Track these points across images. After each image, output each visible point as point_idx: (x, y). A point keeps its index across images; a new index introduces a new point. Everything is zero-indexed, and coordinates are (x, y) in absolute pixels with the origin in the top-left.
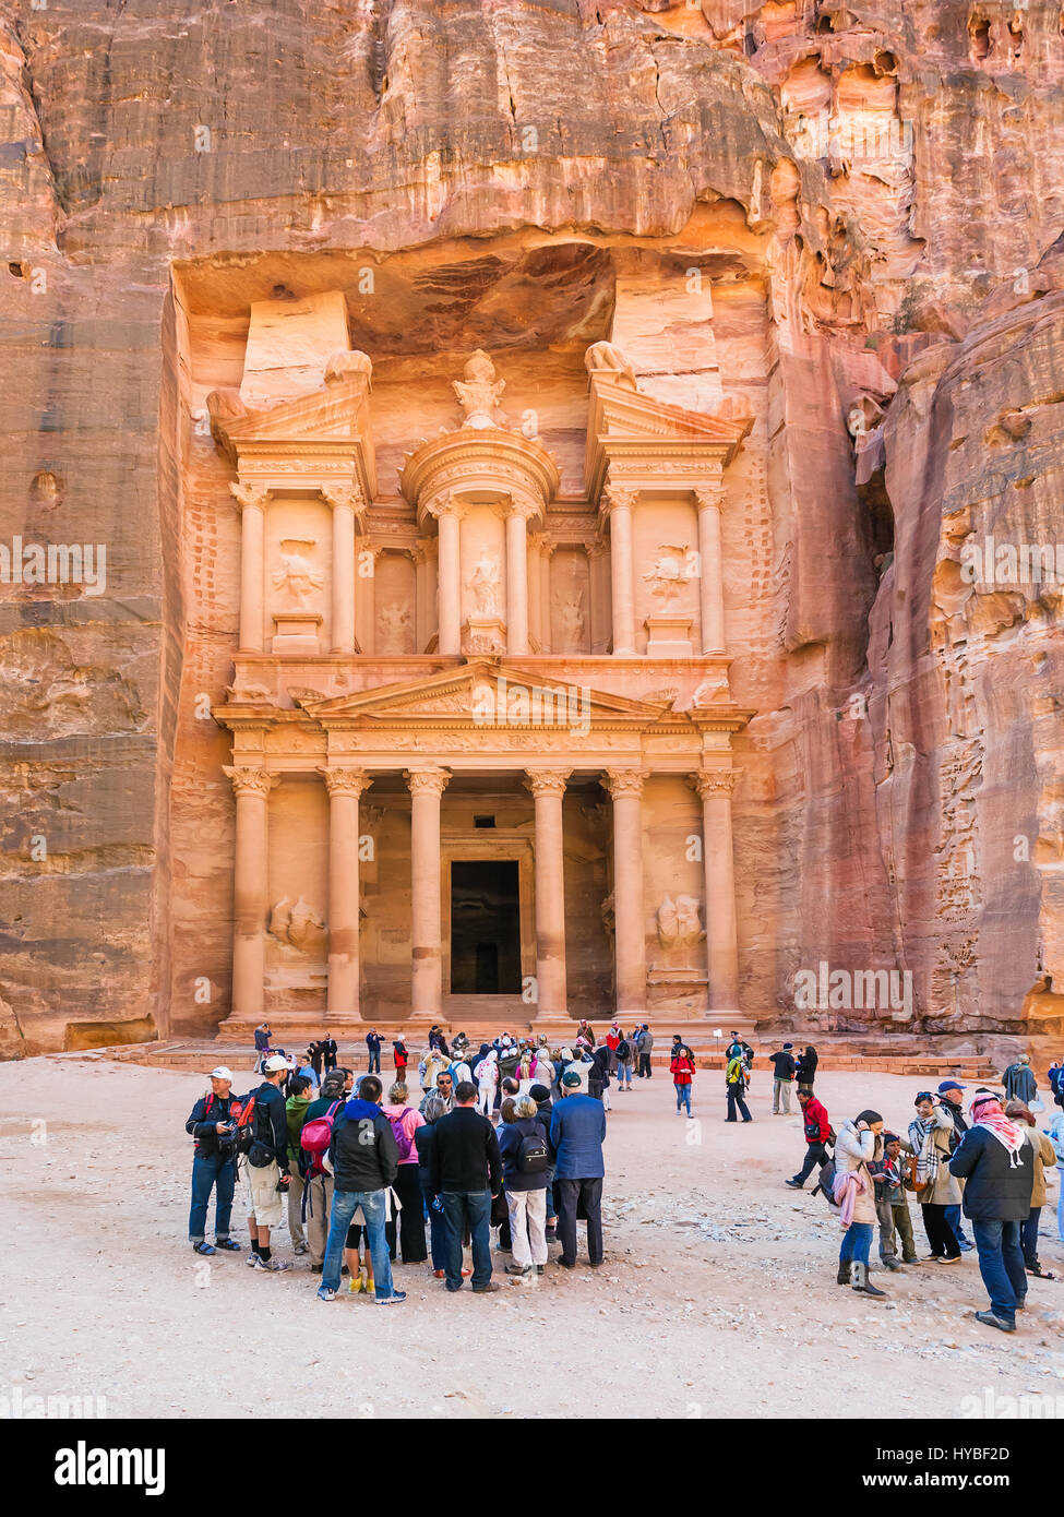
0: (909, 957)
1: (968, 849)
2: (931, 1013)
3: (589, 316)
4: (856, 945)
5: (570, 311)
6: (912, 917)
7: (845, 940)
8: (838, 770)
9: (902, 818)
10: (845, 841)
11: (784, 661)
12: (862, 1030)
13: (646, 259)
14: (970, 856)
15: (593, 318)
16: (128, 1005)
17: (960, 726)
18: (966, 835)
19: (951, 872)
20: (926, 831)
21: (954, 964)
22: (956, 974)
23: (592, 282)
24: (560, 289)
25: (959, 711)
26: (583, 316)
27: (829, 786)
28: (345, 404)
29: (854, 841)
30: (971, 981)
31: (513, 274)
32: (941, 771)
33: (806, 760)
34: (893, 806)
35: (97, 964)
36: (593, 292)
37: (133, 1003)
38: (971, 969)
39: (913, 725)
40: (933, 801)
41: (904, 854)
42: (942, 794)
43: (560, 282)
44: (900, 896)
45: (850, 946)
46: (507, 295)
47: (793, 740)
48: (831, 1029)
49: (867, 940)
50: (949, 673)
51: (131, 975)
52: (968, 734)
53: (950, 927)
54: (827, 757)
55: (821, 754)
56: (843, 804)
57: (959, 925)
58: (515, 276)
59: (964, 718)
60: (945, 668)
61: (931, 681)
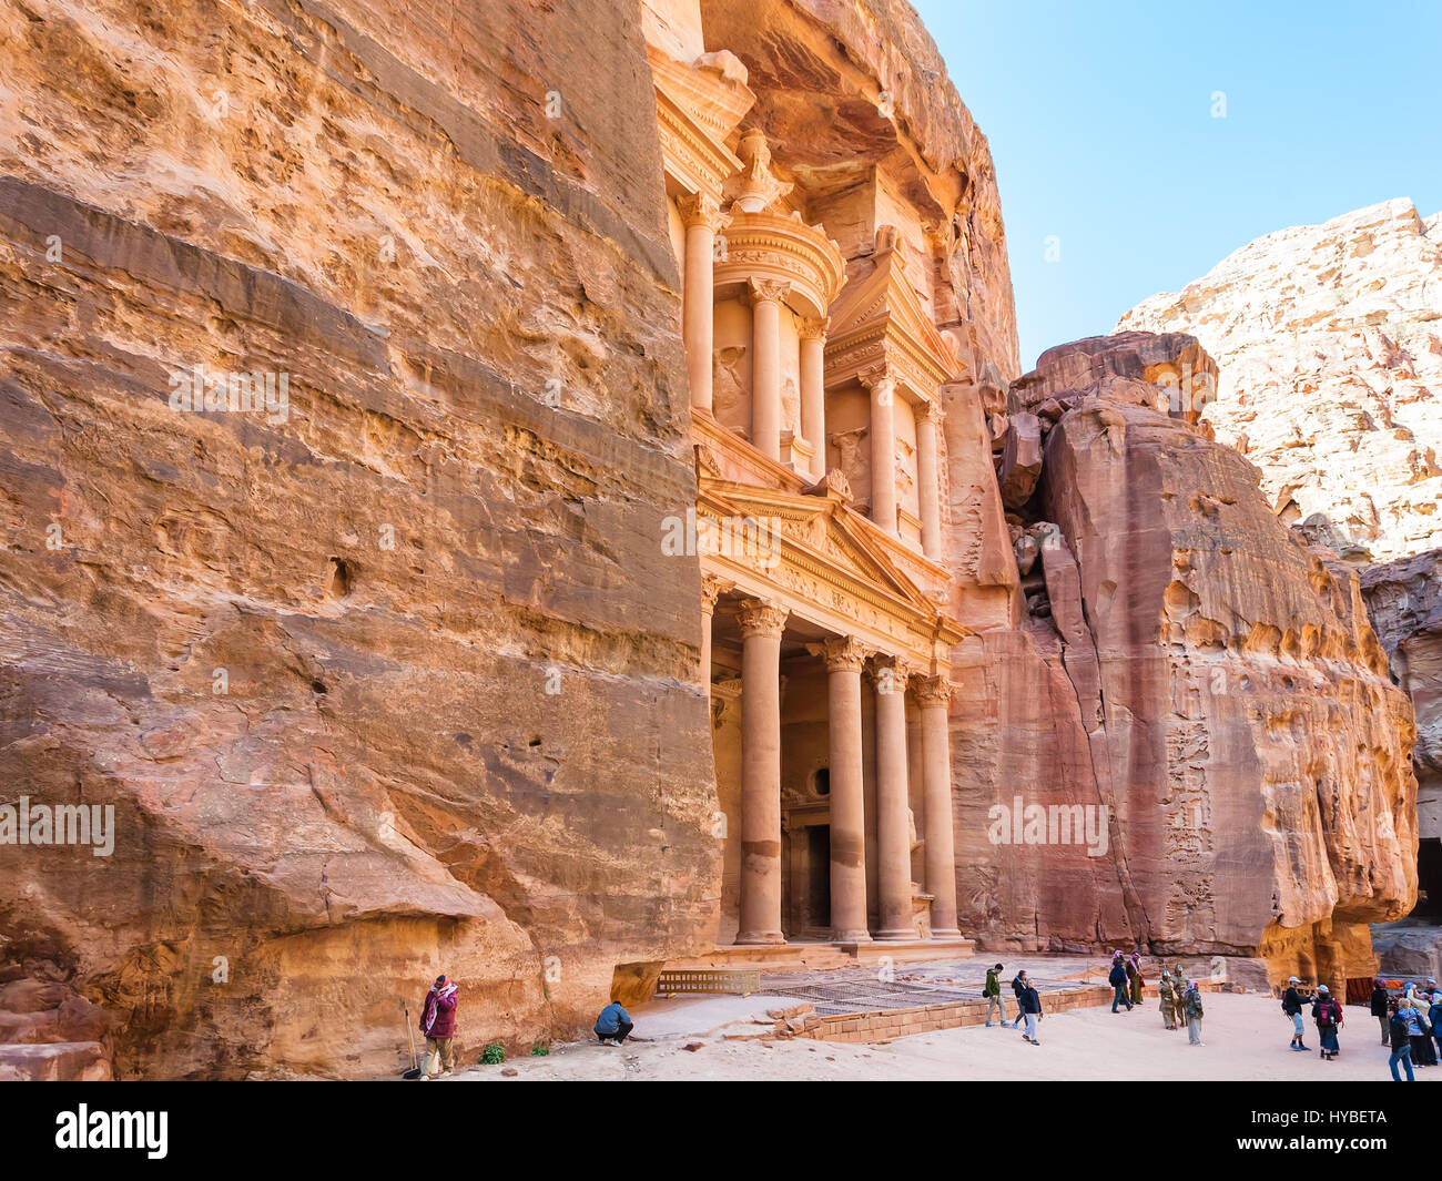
0: (1141, 889)
1: (1197, 807)
2: (1165, 938)
3: (825, 168)
4: (1076, 873)
5: (820, 154)
6: (1137, 854)
7: (1062, 867)
8: (1048, 710)
9: (1123, 768)
10: (1056, 776)
11: (963, 589)
12: (1085, 951)
13: (907, 171)
14: (1198, 813)
15: (824, 172)
16: (696, 928)
17: (1184, 708)
18: (1196, 795)
19: (1178, 822)
20: (1152, 784)
21: (1191, 899)
22: (1189, 907)
23: (860, 152)
24: (838, 136)
25: (1184, 698)
26: (822, 164)
27: (1035, 721)
28: (728, 114)
29: (1067, 777)
30: (1206, 913)
31: (831, 98)
32: (1167, 739)
33: (1003, 690)
34: (1110, 756)
35: (656, 849)
36: (851, 157)
37: (702, 925)
38: (1205, 904)
39: (1133, 695)
40: (1157, 760)
41: (1125, 798)
42: (1169, 758)
43: (844, 133)
44: (1122, 834)
45: (1069, 873)
46: (806, 106)
47: (984, 667)
48: (1040, 949)
49: (1088, 869)
50: (1175, 665)
51: (700, 874)
52: (1191, 716)
53: (1184, 867)
54: (1033, 693)
55: (1024, 689)
56: (1056, 742)
57: (1192, 867)
58: (830, 101)
59: (1187, 704)
60: (1172, 661)
61: (1157, 666)
